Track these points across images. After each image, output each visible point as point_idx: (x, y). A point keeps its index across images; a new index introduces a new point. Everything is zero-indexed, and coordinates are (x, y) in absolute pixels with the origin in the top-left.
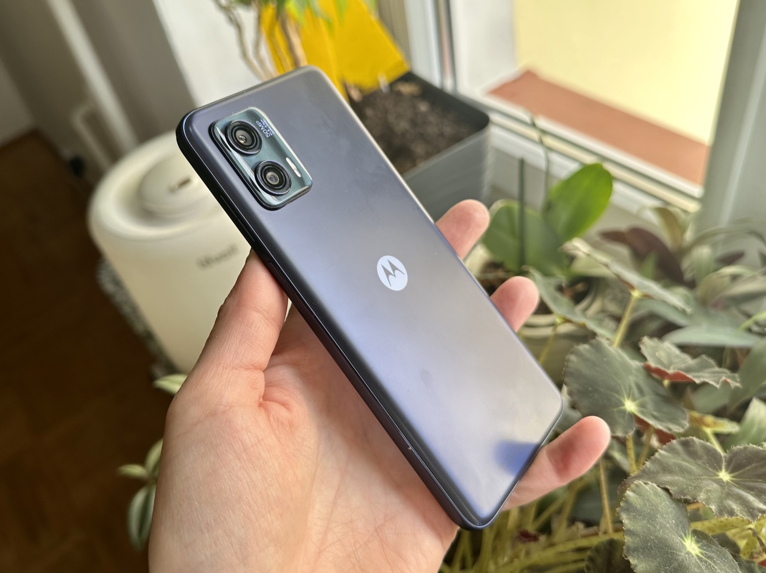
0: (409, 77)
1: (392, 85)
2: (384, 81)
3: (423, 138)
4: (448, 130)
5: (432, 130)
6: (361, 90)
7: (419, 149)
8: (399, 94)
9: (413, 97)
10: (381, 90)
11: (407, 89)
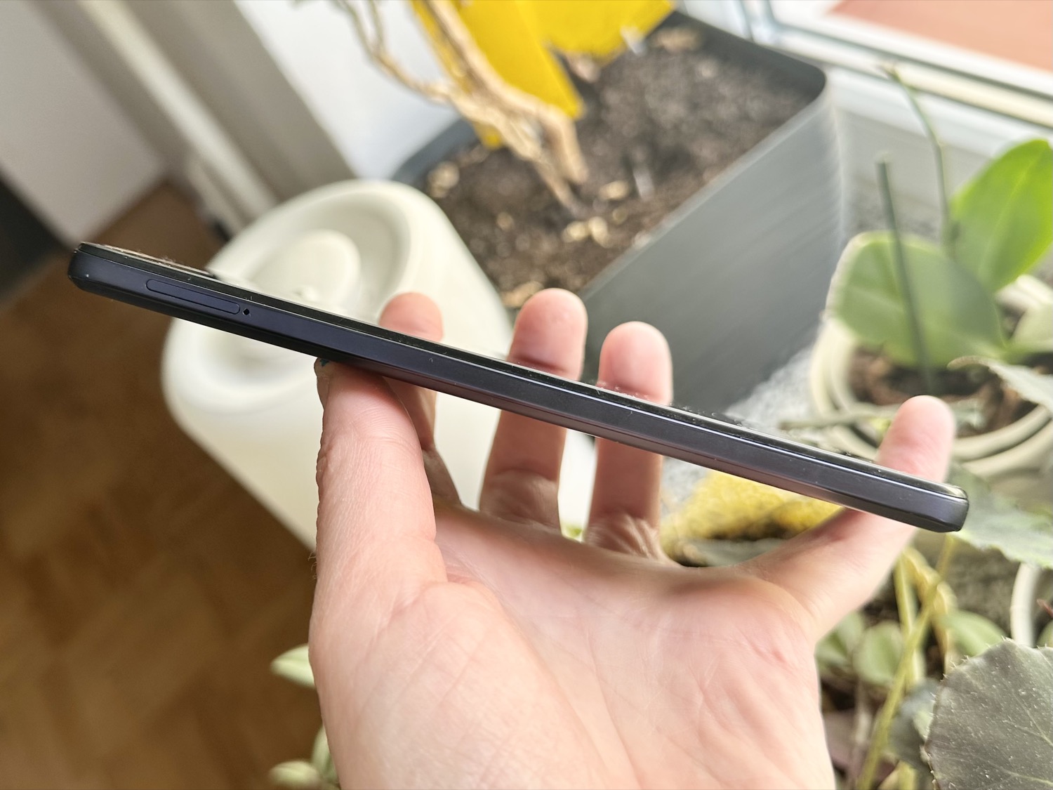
0: (677, 19)
1: (648, 39)
8: (663, 52)
9: (686, 53)
11: (674, 41)
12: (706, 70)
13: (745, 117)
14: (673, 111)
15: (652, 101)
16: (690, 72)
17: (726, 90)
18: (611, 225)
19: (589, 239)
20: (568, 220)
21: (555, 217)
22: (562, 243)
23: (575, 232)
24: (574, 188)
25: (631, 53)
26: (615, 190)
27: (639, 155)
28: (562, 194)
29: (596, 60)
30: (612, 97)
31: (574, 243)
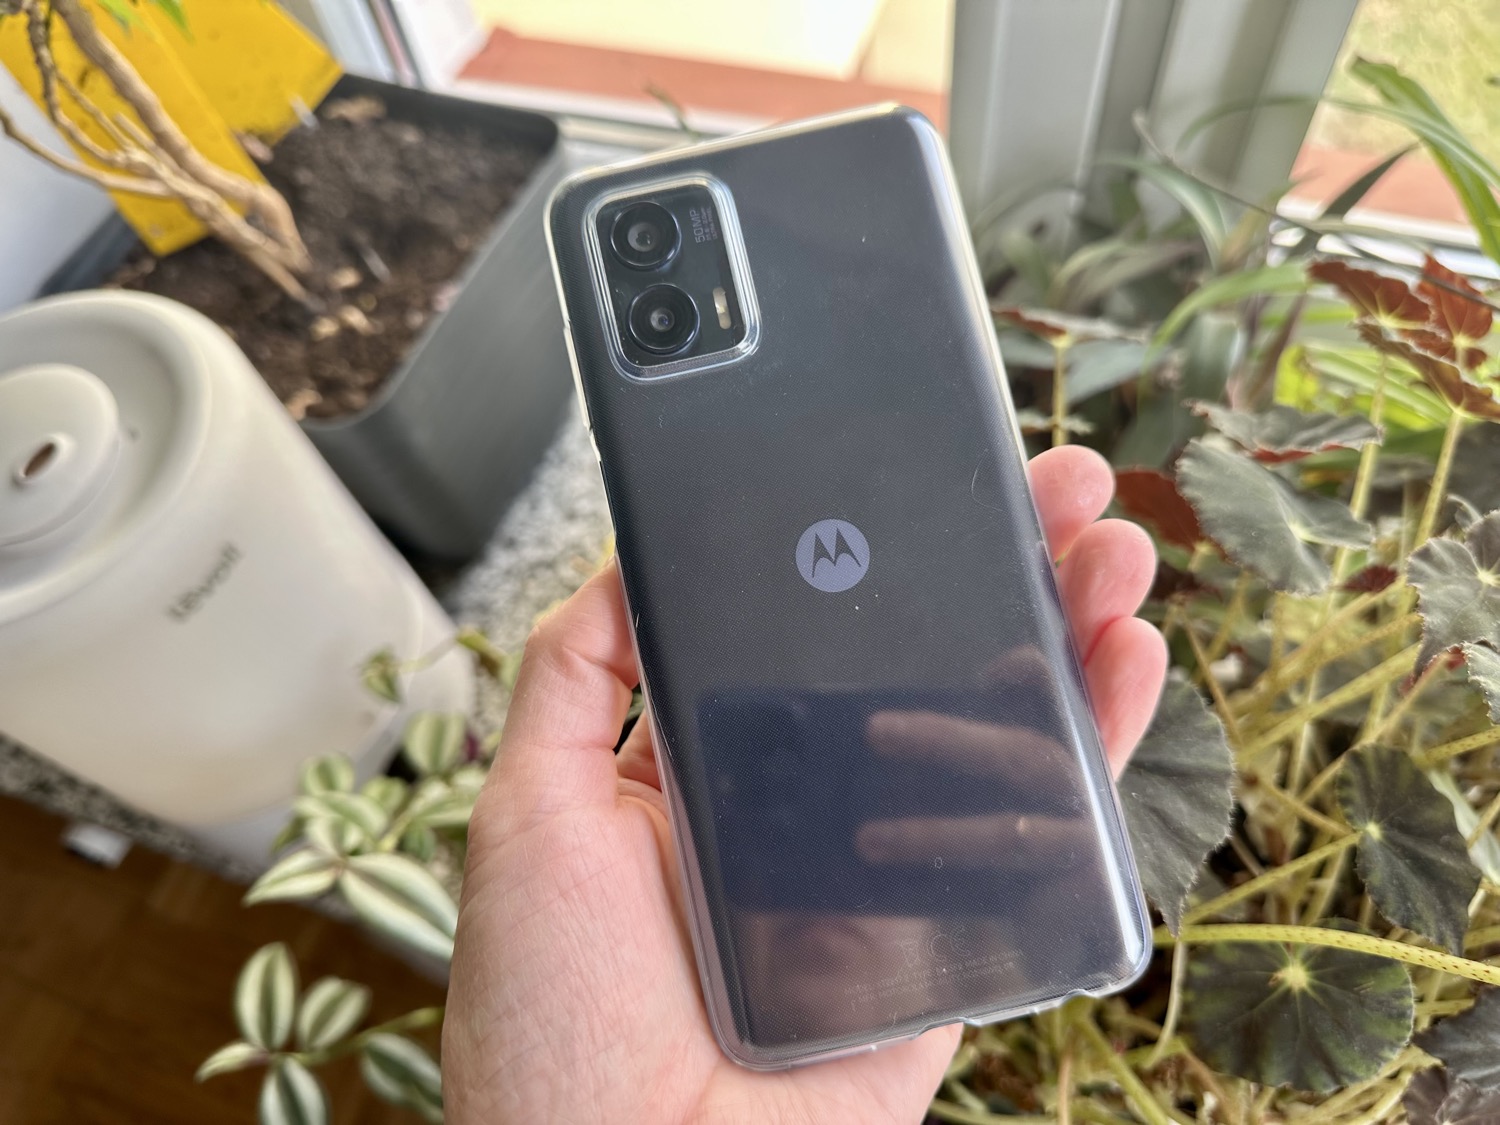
0: (348, 87)
1: (319, 111)
2: (303, 108)
3: (440, 192)
4: (482, 165)
5: (452, 174)
6: (263, 138)
7: (445, 217)
8: (346, 123)
9: (376, 122)
10: (303, 127)
11: (355, 110)
12: (410, 136)
13: (474, 178)
14: (386, 184)
15: (358, 175)
16: (389, 141)
17: (437, 153)
18: (368, 314)
19: (348, 333)
20: (310, 318)
21: (293, 316)
22: (312, 342)
23: (326, 328)
24: (302, 279)
26: (348, 278)
27: (362, 237)
28: (293, 287)
30: (304, 177)
31: (327, 339)
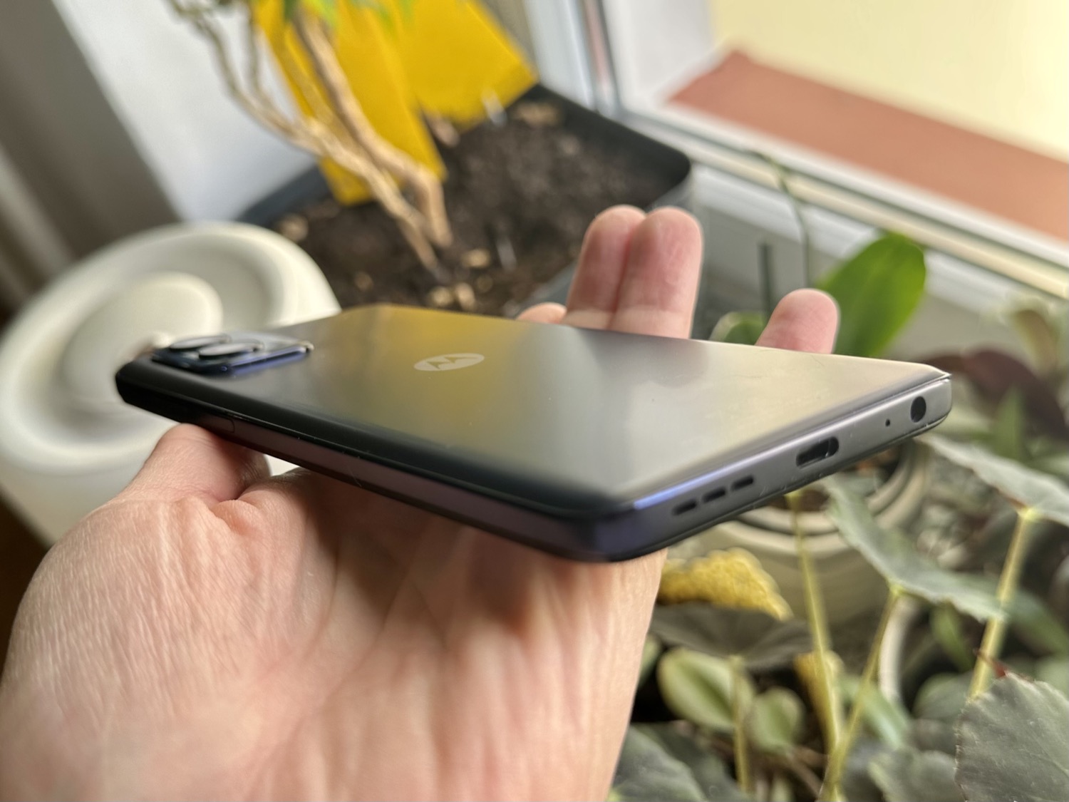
1: (509, 110)
2: (494, 104)
3: (575, 202)
8: (523, 126)
9: (549, 129)
11: (535, 115)
12: (570, 147)
14: (536, 184)
15: (516, 172)
16: (553, 148)
17: (589, 167)
19: (455, 306)
20: (433, 285)
21: (418, 280)
23: (440, 298)
25: (490, 123)
26: (478, 259)
27: (502, 225)
28: (426, 256)
29: (456, 125)
30: (475, 164)
